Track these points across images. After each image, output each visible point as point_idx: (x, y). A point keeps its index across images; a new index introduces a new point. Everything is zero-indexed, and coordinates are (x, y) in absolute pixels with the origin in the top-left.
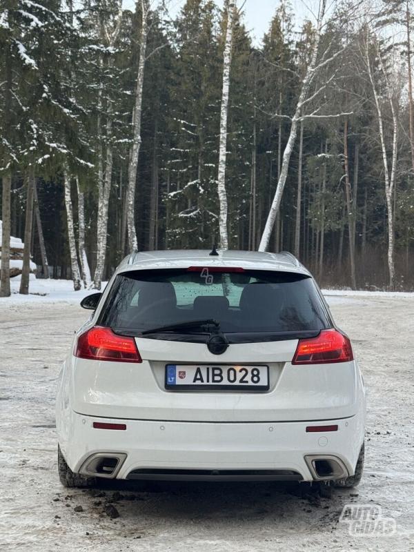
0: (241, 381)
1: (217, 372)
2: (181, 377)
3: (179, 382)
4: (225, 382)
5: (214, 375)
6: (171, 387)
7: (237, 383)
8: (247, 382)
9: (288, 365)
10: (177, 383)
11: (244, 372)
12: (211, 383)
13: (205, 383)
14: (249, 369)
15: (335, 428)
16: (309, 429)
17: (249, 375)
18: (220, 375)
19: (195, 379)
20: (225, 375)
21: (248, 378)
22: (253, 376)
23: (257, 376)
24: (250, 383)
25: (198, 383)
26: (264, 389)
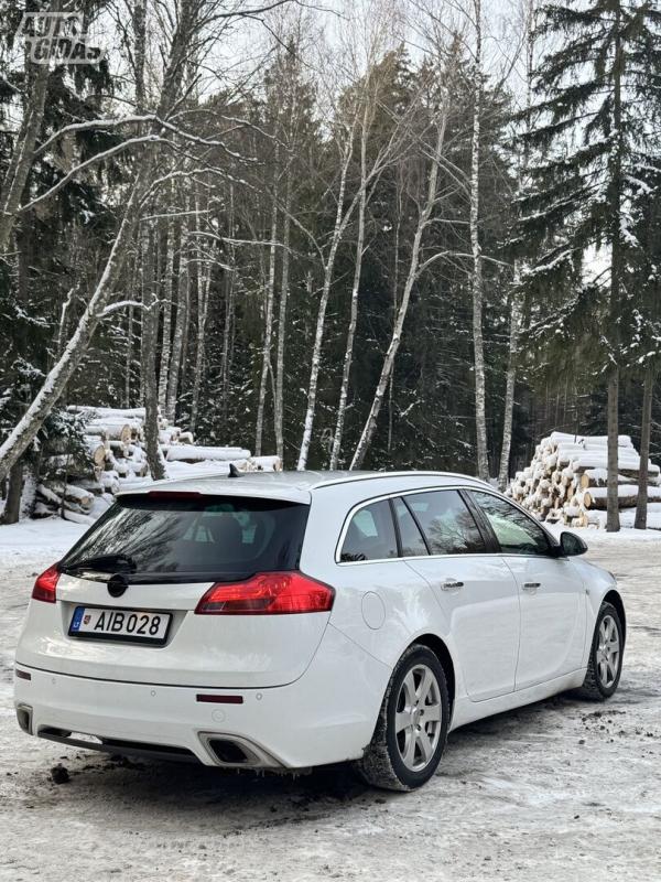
0: (139, 632)
1: (119, 618)
2: (85, 623)
3: (83, 628)
4: (123, 632)
5: (116, 622)
6: (74, 634)
7: (134, 634)
8: (144, 633)
9: (191, 614)
10: (81, 630)
11: (145, 620)
12: (110, 632)
13: (105, 631)
14: (151, 616)
15: (239, 700)
16: (201, 698)
17: (150, 624)
18: (121, 623)
19: (97, 626)
20: (125, 623)
21: (146, 629)
22: (153, 625)
23: (157, 626)
24: (148, 635)
25: (99, 630)
26: (161, 643)
